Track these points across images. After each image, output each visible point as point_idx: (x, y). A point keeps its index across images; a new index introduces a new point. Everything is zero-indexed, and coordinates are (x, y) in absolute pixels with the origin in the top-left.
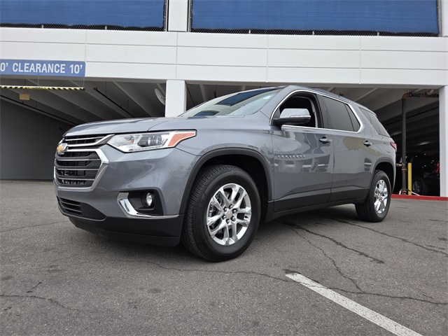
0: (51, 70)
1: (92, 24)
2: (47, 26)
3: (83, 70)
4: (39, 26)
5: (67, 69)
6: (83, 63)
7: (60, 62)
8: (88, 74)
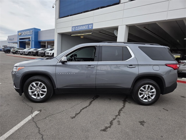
0: (84, 28)
1: (96, 8)
2: (84, 12)
3: (92, 27)
4: (82, 13)
5: (88, 27)
6: (92, 24)
7: (86, 25)
8: (94, 28)
